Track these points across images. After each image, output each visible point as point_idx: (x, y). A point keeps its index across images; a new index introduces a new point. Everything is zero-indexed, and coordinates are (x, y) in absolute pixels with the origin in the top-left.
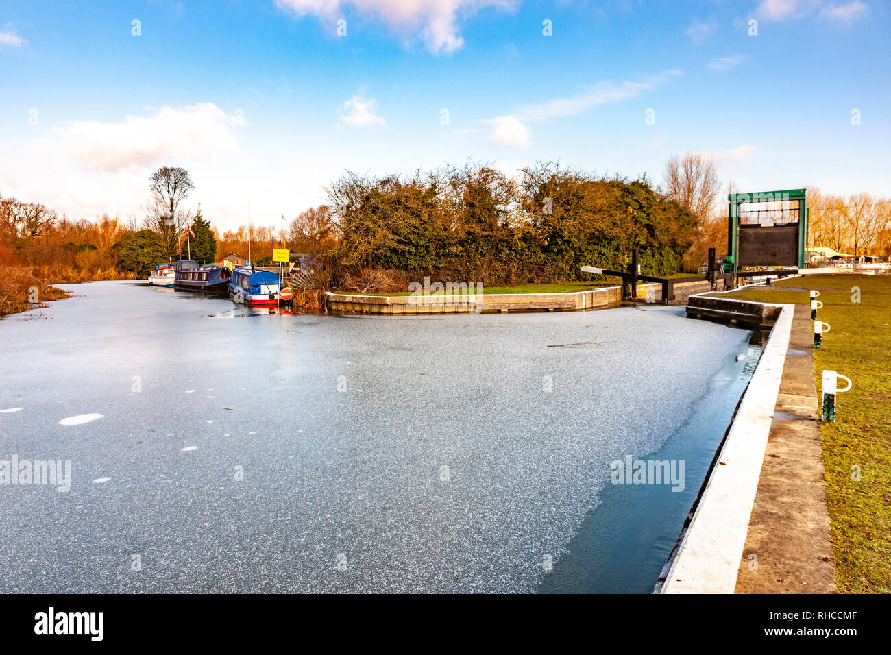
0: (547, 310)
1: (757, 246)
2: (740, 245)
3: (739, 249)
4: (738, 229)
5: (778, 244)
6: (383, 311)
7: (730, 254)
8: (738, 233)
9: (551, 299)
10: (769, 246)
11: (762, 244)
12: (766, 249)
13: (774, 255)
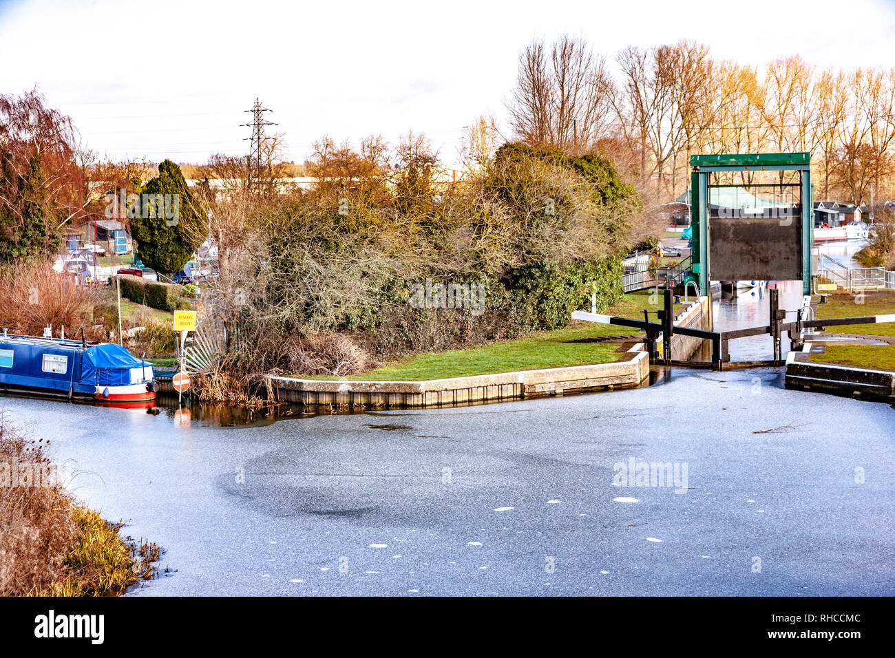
0: (605, 389)
1: (739, 246)
2: (712, 244)
3: (712, 251)
4: (709, 217)
5: (770, 243)
6: (409, 402)
7: (696, 259)
8: (708, 224)
9: (608, 371)
10: (758, 246)
11: (747, 243)
12: (753, 253)
13: (765, 262)
